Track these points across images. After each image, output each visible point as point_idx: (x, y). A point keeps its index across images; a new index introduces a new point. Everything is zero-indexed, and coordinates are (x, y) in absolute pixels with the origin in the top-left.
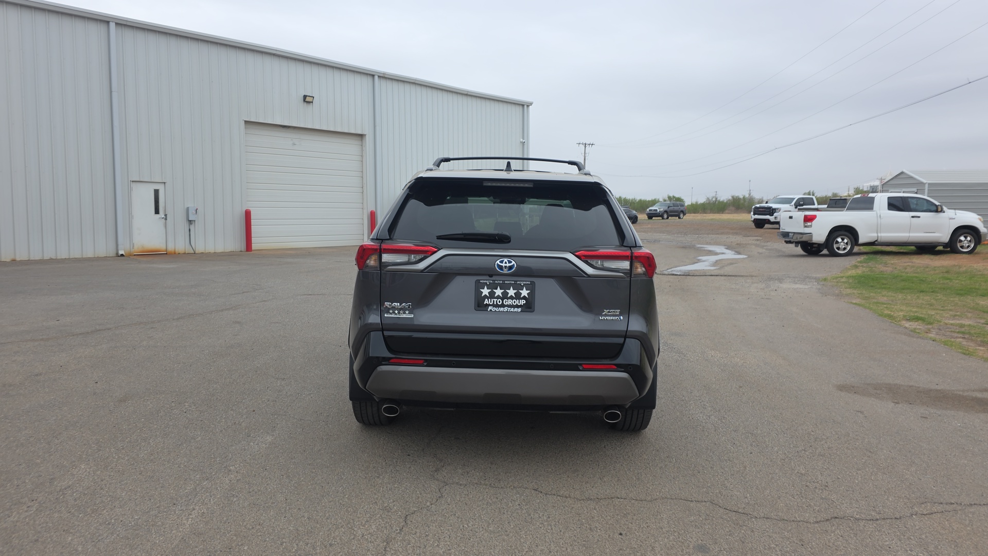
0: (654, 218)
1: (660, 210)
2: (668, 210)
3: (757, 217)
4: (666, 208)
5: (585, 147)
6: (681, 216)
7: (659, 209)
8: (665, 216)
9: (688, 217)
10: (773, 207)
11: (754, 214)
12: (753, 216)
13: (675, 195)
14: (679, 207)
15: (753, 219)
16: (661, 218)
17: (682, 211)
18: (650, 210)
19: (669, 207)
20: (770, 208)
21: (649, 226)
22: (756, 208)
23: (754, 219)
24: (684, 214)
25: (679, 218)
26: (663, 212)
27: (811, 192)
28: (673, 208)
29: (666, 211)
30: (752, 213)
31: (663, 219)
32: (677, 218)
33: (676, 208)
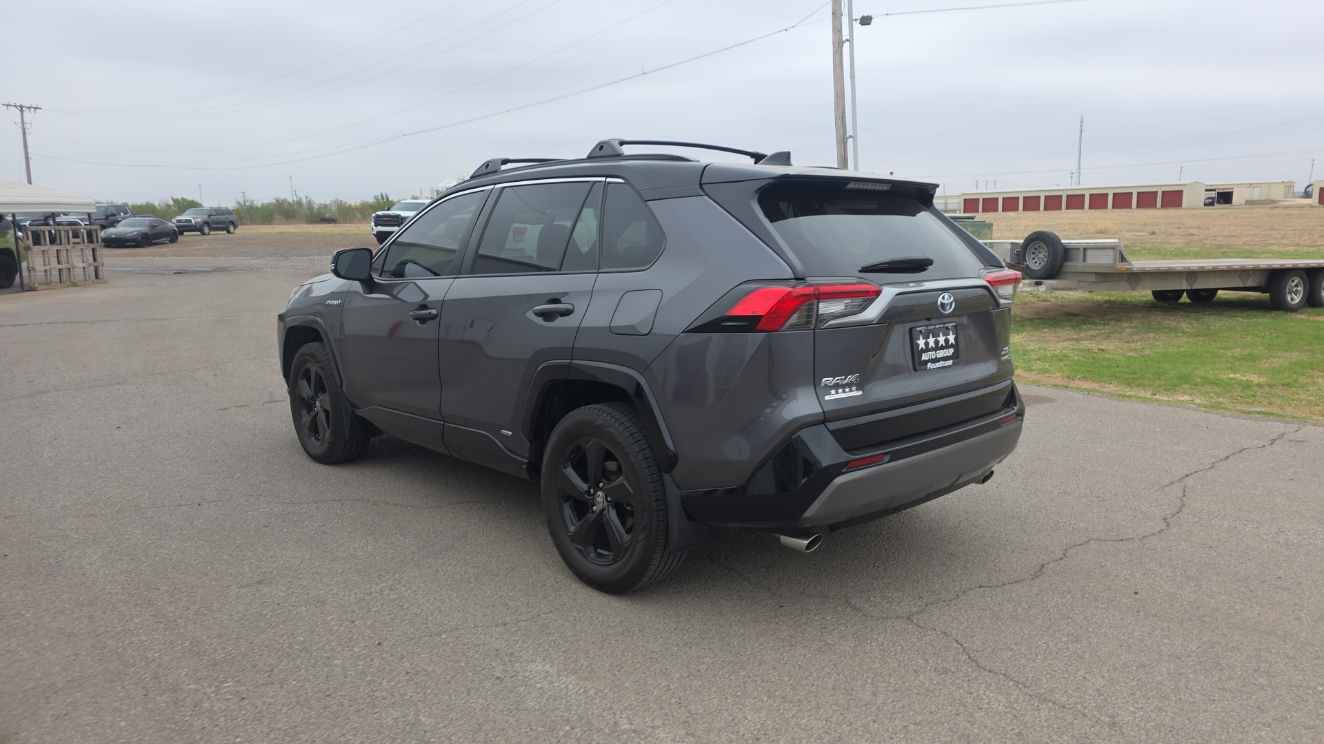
0: (185, 233)
1: (197, 220)
2: (209, 220)
3: (380, 228)
4: (205, 218)
5: (22, 111)
6: (231, 229)
7: (193, 218)
8: (206, 230)
9: (241, 231)
10: (402, 215)
11: (376, 225)
12: (374, 228)
13: (185, 197)
14: (226, 216)
15: (375, 233)
16: (199, 233)
17: (232, 222)
18: (178, 221)
19: (209, 216)
20: (398, 216)
21: (206, 246)
22: (378, 216)
23: (378, 232)
24: (235, 227)
25: (229, 232)
26: (201, 224)
27: (384, 194)
28: (216, 217)
29: (206, 223)
30: (373, 224)
31: (203, 234)
32: (225, 232)
33: (221, 217)
